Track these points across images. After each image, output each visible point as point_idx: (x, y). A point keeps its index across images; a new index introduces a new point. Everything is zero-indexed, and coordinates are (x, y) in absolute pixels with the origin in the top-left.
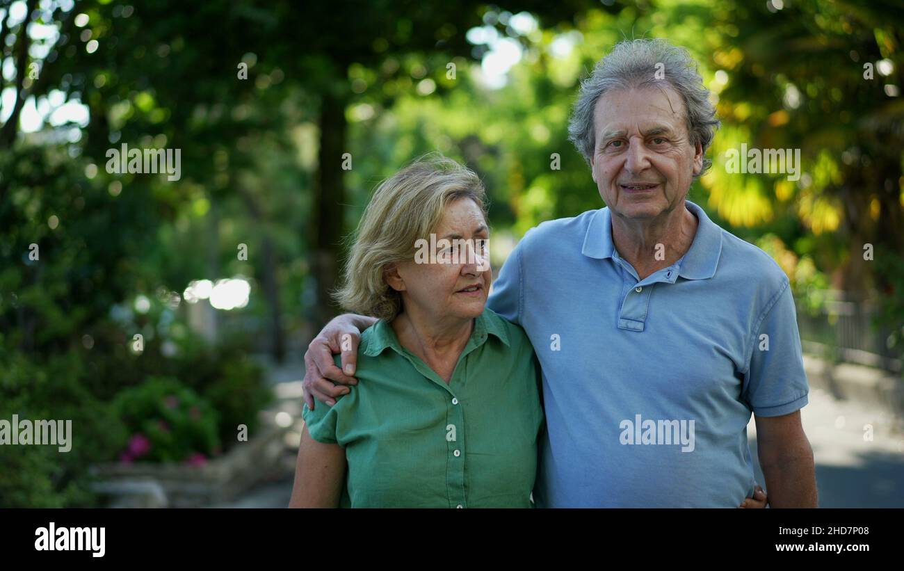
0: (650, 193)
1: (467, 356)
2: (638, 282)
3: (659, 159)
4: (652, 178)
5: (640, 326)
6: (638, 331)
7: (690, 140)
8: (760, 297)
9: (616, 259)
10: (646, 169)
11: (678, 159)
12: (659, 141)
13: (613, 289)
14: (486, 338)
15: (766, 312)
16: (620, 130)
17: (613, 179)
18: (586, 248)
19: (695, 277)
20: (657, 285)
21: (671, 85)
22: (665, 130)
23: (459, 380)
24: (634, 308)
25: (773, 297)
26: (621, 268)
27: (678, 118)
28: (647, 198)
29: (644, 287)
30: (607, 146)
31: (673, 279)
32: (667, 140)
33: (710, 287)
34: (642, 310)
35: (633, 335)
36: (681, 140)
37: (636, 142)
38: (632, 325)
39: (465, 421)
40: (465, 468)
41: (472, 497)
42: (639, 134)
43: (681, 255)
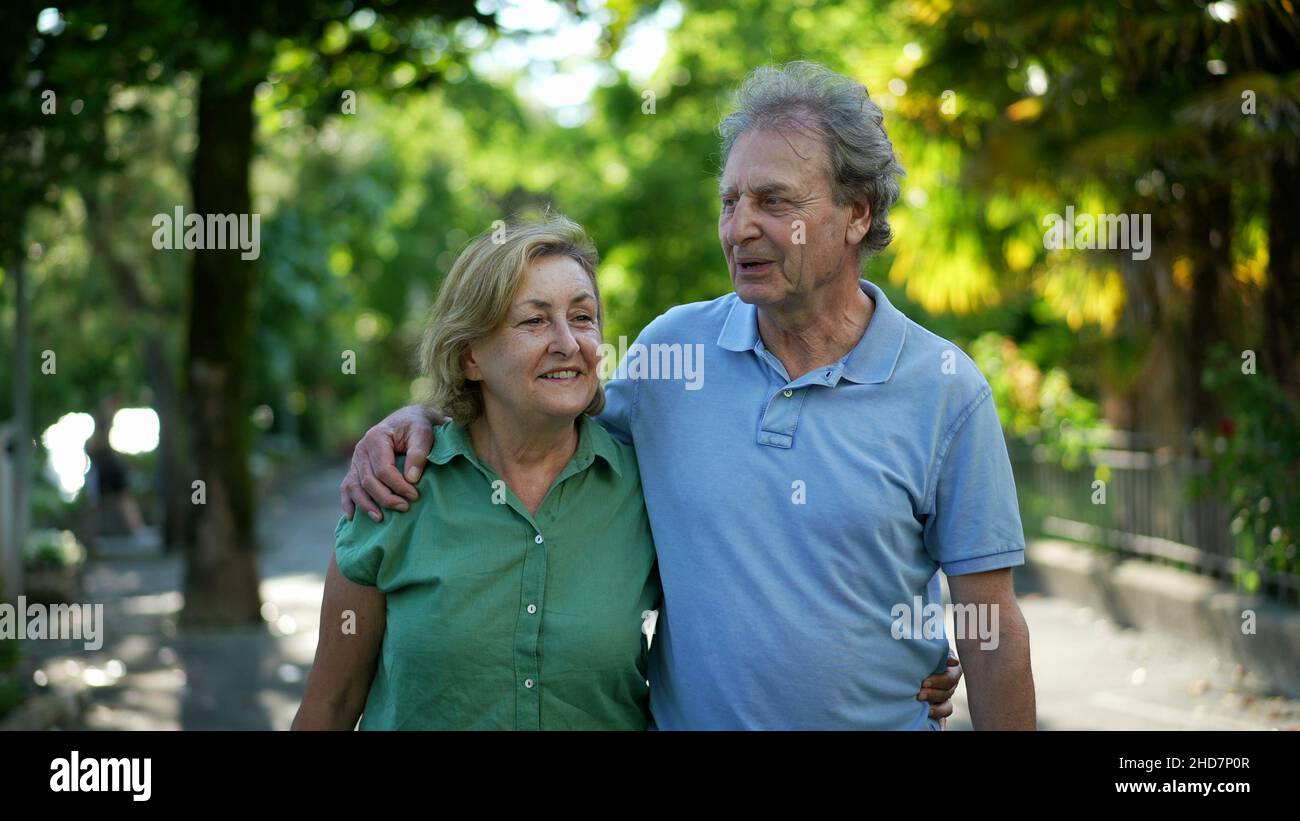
1: (564, 482)
2: (787, 384)
3: (770, 224)
4: (760, 250)
5: (787, 441)
6: (784, 448)
8: (948, 409)
9: (759, 351)
10: (753, 238)
12: (772, 201)
13: (757, 393)
14: (592, 460)
15: (956, 428)
18: (723, 337)
19: (864, 379)
20: (812, 388)
22: (783, 188)
23: (548, 512)
24: (780, 418)
25: (967, 408)
26: (767, 365)
29: (795, 390)
31: (833, 381)
32: (786, 201)
33: (881, 392)
34: (790, 420)
35: (777, 453)
36: (812, 199)
37: (744, 202)
38: (777, 439)
39: (548, 568)
40: (542, 630)
41: (546, 671)
42: (748, 191)
43: (848, 351)
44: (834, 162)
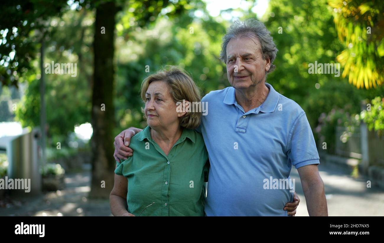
0: (244, 79)
1: (177, 145)
2: (244, 114)
3: (247, 66)
4: (245, 73)
5: (244, 131)
6: (243, 133)
7: (263, 58)
8: (292, 118)
9: (236, 104)
10: (242, 70)
11: (256, 66)
12: (247, 59)
13: (234, 116)
14: (185, 139)
15: (295, 124)
16: (233, 55)
17: (231, 74)
19: (267, 111)
20: (251, 115)
22: (250, 54)
23: (172, 155)
24: (242, 124)
25: (298, 118)
26: (238, 108)
27: (256, 49)
28: (243, 81)
29: (246, 115)
30: (229, 61)
31: (257, 112)
32: (251, 58)
33: (272, 115)
34: (245, 124)
35: (241, 134)
36: (258, 58)
37: (239, 60)
38: (241, 130)
39: (171, 170)
40: (169, 189)
41: (171, 201)
42: (240, 56)
43: (262, 103)
44: (262, 47)
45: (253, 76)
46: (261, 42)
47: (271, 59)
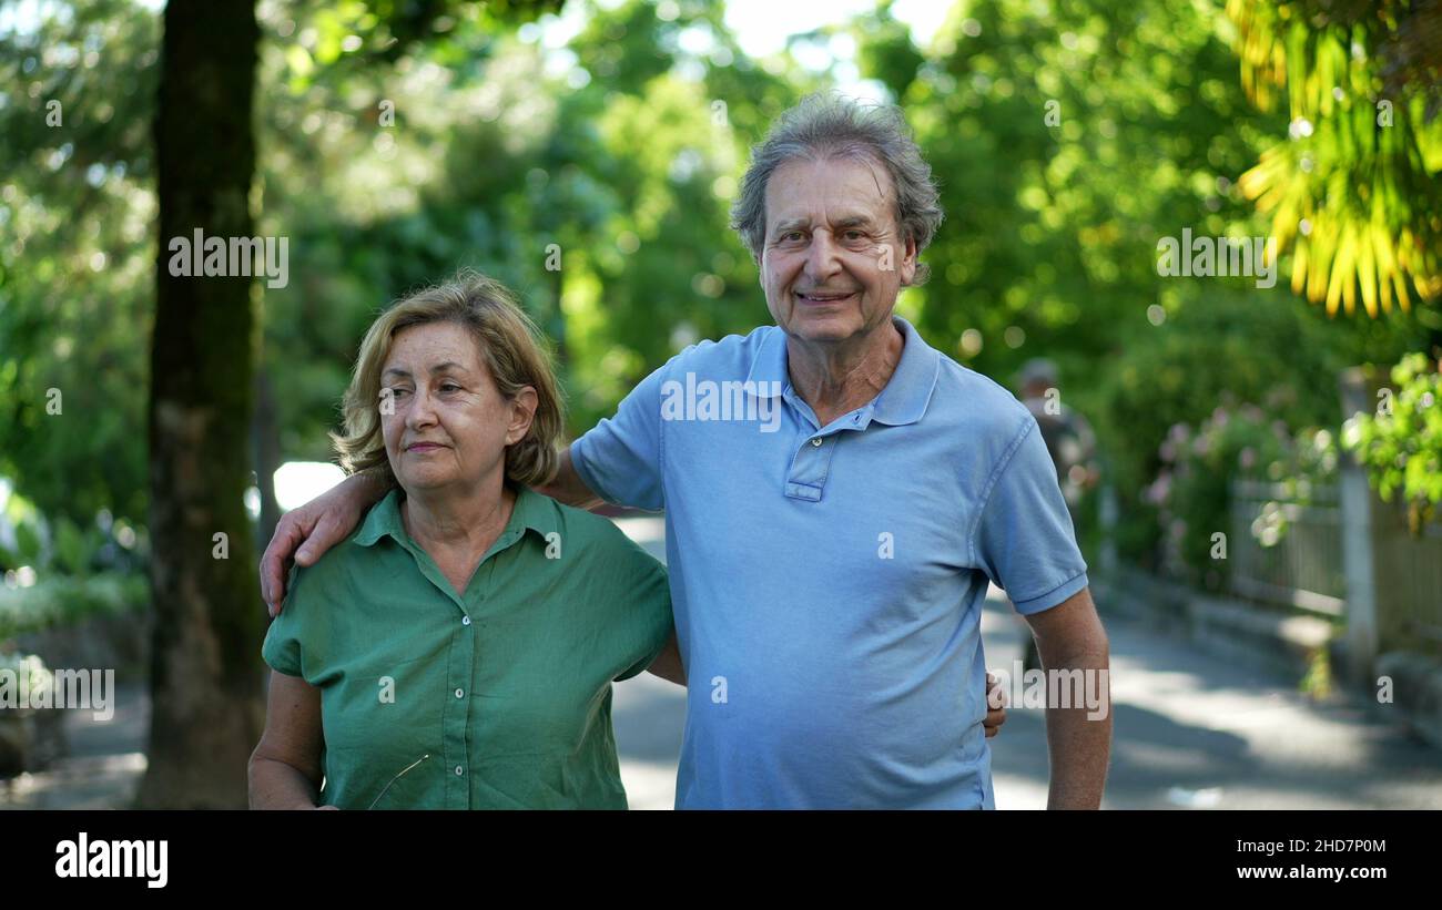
0: (837, 305)
1: (493, 558)
2: (817, 431)
3: (853, 259)
4: (842, 284)
5: (815, 493)
6: (812, 501)
7: (898, 235)
8: (990, 448)
9: (790, 399)
10: (835, 274)
12: (854, 236)
13: (784, 440)
14: (522, 533)
15: (1000, 469)
16: (801, 218)
17: (785, 288)
19: (896, 421)
20: (843, 435)
21: (875, 158)
22: (864, 220)
23: (477, 591)
24: (808, 468)
25: (1010, 447)
26: (797, 412)
27: (883, 205)
28: (834, 313)
29: (824, 438)
30: (782, 239)
31: (863, 424)
33: (916, 435)
34: (818, 471)
35: (805, 506)
36: (886, 234)
37: (822, 236)
38: (804, 491)
39: (476, 650)
40: (471, 715)
42: (826, 224)
43: (878, 391)
44: (899, 197)
45: (866, 297)
46: (894, 179)
47: (917, 243)
